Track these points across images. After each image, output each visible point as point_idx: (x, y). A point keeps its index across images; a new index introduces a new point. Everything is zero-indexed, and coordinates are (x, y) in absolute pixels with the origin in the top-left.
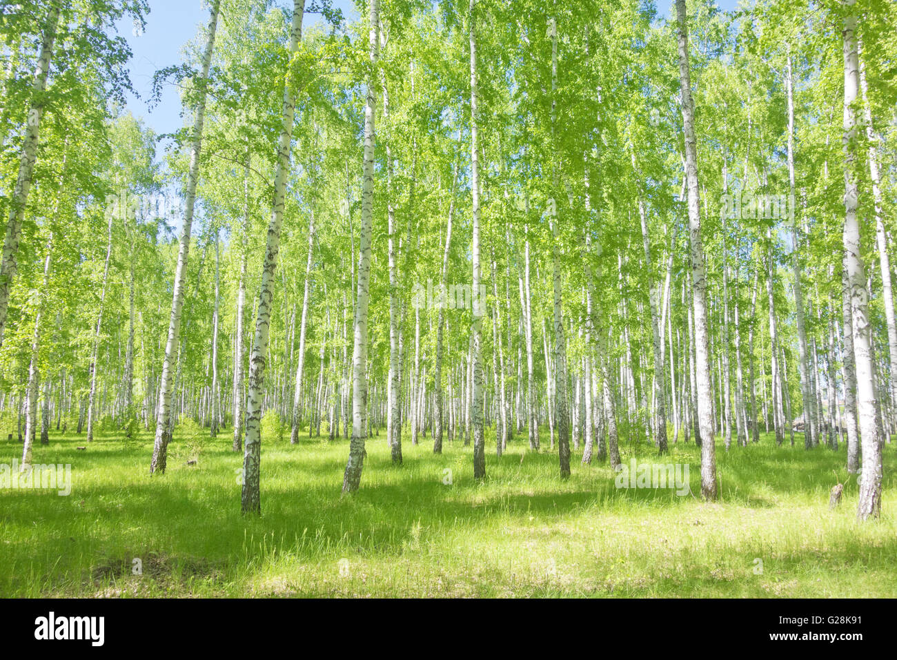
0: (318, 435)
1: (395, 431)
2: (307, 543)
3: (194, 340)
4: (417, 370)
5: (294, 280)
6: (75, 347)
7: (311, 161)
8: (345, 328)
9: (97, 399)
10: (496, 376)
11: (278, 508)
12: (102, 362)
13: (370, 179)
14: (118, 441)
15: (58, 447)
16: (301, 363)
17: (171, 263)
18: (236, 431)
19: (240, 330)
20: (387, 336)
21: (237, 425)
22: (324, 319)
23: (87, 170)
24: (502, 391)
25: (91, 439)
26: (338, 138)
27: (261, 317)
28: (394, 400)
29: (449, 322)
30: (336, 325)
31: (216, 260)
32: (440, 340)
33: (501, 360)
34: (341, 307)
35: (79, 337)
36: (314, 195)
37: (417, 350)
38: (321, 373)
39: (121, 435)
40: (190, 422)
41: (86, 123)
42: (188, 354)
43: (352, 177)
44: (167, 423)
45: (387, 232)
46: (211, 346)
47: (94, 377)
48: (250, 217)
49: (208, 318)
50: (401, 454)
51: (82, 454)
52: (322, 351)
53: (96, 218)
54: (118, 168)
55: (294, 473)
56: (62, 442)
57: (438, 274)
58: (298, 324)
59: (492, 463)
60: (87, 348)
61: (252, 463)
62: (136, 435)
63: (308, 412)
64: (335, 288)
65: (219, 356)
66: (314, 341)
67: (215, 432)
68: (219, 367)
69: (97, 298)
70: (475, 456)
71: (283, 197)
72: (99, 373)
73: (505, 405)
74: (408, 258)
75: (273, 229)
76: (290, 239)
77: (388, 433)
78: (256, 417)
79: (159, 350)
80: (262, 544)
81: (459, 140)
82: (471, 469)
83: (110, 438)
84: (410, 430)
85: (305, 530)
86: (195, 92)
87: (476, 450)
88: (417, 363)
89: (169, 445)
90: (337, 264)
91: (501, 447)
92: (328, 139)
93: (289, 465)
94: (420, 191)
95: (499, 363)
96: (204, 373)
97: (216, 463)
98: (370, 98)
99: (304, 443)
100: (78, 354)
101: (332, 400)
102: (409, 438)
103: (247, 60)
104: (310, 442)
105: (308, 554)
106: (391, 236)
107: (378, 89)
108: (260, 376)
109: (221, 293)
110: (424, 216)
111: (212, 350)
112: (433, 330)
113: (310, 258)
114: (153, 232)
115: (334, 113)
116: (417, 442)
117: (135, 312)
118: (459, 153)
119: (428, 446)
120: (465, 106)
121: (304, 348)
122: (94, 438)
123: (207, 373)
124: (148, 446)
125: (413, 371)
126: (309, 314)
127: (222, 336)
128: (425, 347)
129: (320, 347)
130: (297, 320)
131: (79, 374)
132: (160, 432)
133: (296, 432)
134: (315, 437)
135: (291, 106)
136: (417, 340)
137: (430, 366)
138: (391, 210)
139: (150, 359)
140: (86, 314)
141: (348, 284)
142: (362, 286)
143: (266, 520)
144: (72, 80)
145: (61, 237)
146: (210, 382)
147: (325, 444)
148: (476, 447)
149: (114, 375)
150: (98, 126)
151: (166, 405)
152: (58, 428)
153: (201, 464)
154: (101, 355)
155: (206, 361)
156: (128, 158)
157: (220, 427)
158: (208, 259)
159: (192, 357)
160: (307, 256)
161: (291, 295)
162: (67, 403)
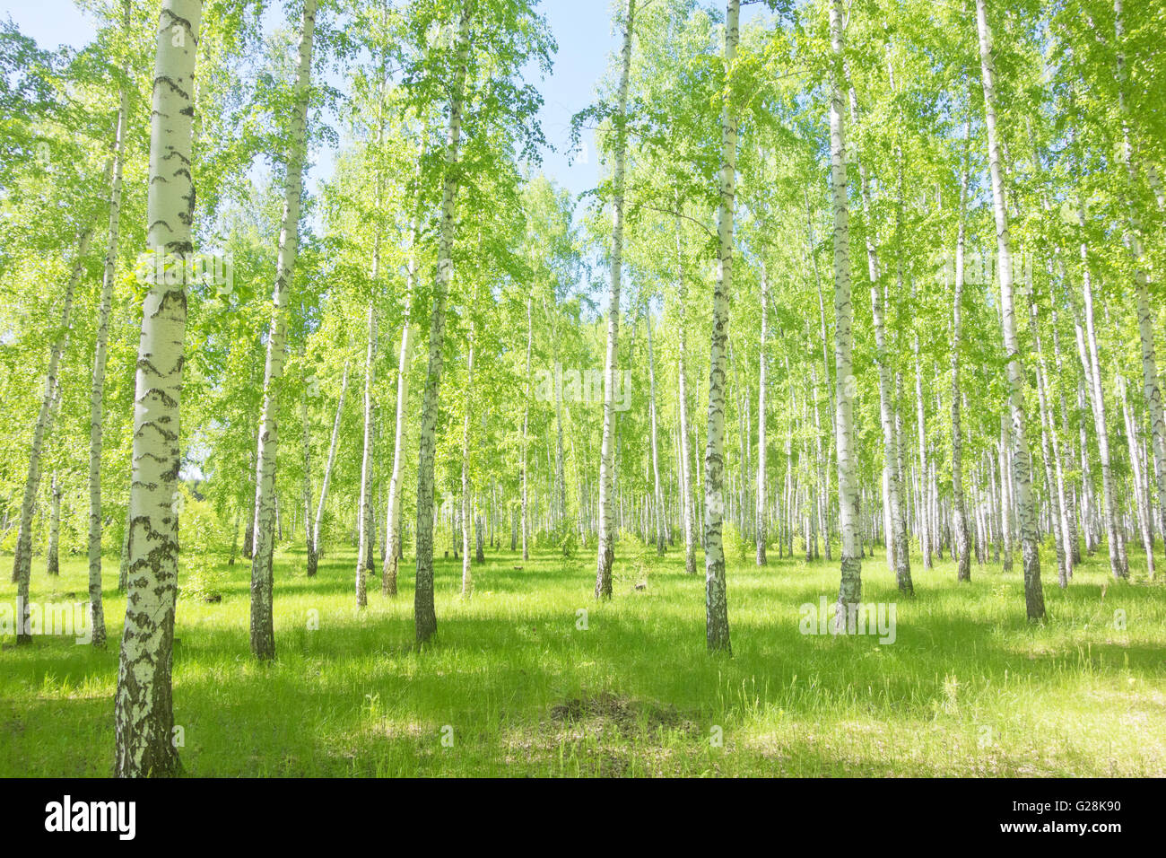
0: (791, 554)
1: (900, 550)
2: (798, 695)
3: (630, 437)
4: (923, 465)
5: (745, 356)
6: (503, 451)
7: (757, 199)
8: (817, 413)
9: (529, 512)
10: (1048, 470)
11: (754, 648)
12: (532, 469)
13: (843, 210)
14: (555, 559)
15: (494, 567)
16: (762, 462)
17: (597, 348)
18: (688, 549)
19: (683, 423)
20: (877, 422)
21: (688, 541)
22: (788, 402)
23: (503, 246)
24: (1061, 494)
25: (527, 557)
26: (791, 164)
27: (713, 404)
28: (895, 507)
29: (967, 397)
30: (804, 409)
31: (648, 337)
32: (957, 423)
33: (1055, 447)
34: (809, 386)
35: (506, 440)
36: (766, 241)
37: (921, 437)
38: (789, 473)
39: (558, 553)
40: (632, 537)
41: (498, 192)
42: (624, 454)
43: (813, 212)
44: (610, 538)
45: (868, 278)
46: (650, 443)
47: (525, 486)
48: (686, 280)
49: (643, 411)
50: (910, 581)
51: (518, 574)
52: (789, 445)
53: (514, 301)
54: (533, 240)
55: (767, 603)
56: (498, 560)
57: (945, 331)
58: (753, 412)
59: (1054, 598)
60: (514, 452)
61: (716, 588)
62: (575, 553)
63: (777, 525)
64: (799, 361)
65: (660, 457)
66: (776, 433)
67: (663, 550)
68: (661, 470)
69: (522, 395)
70: (1026, 587)
71: (729, 248)
72: (530, 480)
73: (1066, 513)
74: (900, 312)
75: (722, 290)
76: (737, 303)
77: (888, 553)
78: (714, 531)
79: (591, 451)
80: (741, 691)
81: (966, 138)
82: (1021, 605)
83: (546, 557)
84: (919, 549)
85: (795, 678)
86: (616, 133)
87: (1027, 578)
88: (922, 455)
89: (613, 565)
90: (800, 331)
91: (1064, 574)
92: (776, 165)
93: (758, 594)
94: (912, 217)
95: (1051, 450)
96: (643, 477)
97: (668, 588)
98: (835, 100)
99: (773, 564)
100: (506, 459)
101: (806, 508)
102: (918, 559)
103: (669, 84)
104: (781, 564)
105: (802, 709)
106: (873, 284)
107: (846, 86)
108: (718, 478)
109: (656, 378)
110: (920, 250)
111: (651, 449)
112: (945, 409)
113: (764, 324)
114: (574, 311)
115: (783, 130)
116: (931, 565)
117: (562, 408)
118: (968, 154)
119: (948, 571)
120: (972, 87)
121: (765, 441)
122: (530, 557)
123: (647, 477)
124: (588, 567)
125: (917, 467)
126: (768, 398)
127: (662, 432)
128: (933, 432)
129: (785, 439)
130: (751, 407)
131: (508, 482)
132: (602, 550)
133: (763, 551)
134: (786, 558)
135: (732, 130)
136: (920, 424)
137: (943, 461)
138: (872, 248)
139: (582, 463)
140: (511, 413)
141: (817, 354)
142: (842, 354)
143: (741, 663)
144: (481, 145)
145: (481, 327)
146: (651, 488)
147: (802, 567)
148: (1027, 574)
149: (544, 483)
150: (510, 194)
151: (607, 518)
152: (492, 545)
153: (651, 589)
154: (529, 460)
155: (645, 463)
156: (541, 226)
157: (667, 544)
158: (639, 337)
159: (627, 459)
160: (760, 322)
161: (742, 375)
162: (498, 516)
